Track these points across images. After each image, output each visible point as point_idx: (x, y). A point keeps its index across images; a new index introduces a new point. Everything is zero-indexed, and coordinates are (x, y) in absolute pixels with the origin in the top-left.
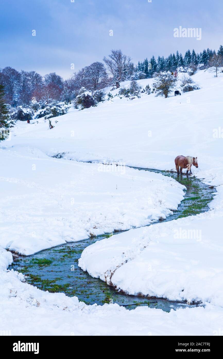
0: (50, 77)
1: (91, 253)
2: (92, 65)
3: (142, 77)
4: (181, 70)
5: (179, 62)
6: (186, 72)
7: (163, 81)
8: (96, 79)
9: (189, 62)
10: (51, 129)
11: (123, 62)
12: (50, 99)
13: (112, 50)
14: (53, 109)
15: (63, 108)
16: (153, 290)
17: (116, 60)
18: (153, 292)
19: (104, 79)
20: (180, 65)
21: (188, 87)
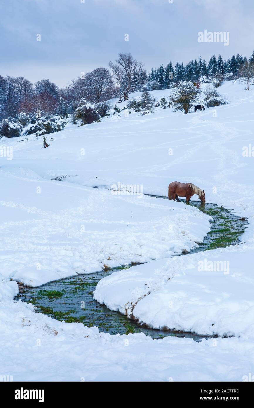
0: (42, 85)
1: (108, 285)
2: (95, 71)
3: (156, 87)
4: (204, 80)
5: (202, 70)
6: (211, 83)
7: (183, 93)
8: (99, 89)
9: (214, 71)
10: (45, 147)
11: (132, 69)
12: (42, 112)
13: (120, 54)
14: (47, 124)
15: (59, 123)
16: (180, 324)
17: (124, 66)
18: (179, 326)
19: (109, 89)
20: (203, 74)
21: (213, 101)
